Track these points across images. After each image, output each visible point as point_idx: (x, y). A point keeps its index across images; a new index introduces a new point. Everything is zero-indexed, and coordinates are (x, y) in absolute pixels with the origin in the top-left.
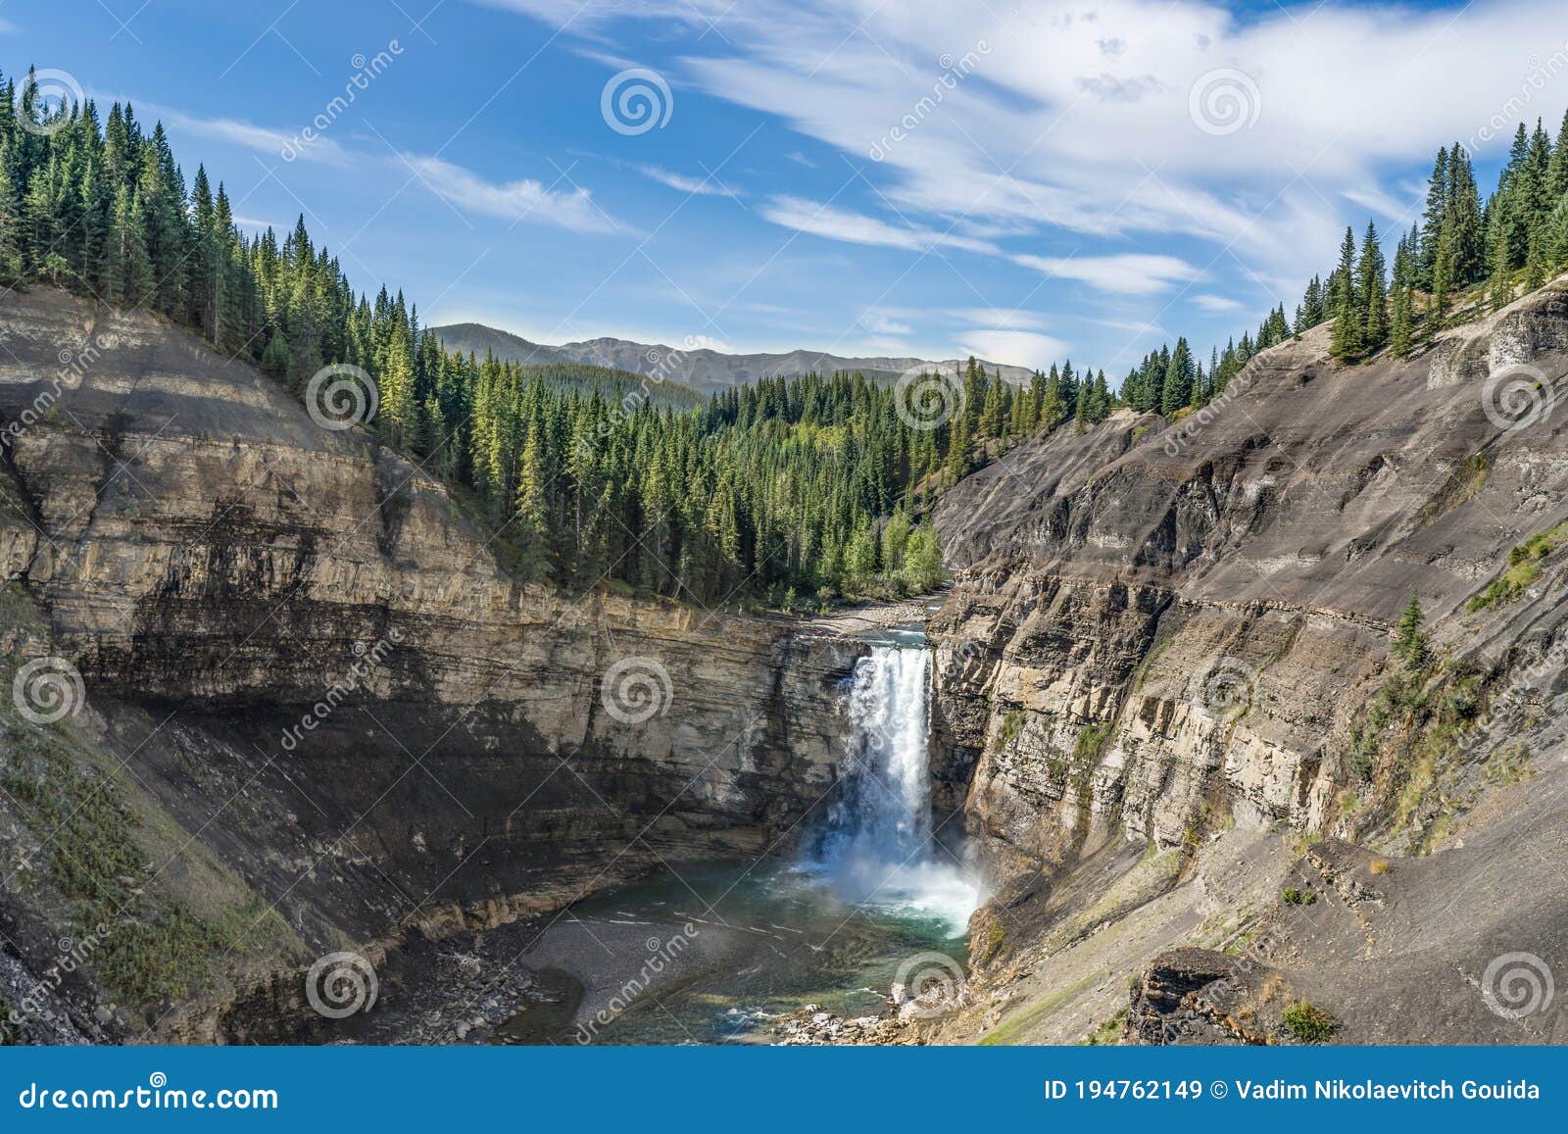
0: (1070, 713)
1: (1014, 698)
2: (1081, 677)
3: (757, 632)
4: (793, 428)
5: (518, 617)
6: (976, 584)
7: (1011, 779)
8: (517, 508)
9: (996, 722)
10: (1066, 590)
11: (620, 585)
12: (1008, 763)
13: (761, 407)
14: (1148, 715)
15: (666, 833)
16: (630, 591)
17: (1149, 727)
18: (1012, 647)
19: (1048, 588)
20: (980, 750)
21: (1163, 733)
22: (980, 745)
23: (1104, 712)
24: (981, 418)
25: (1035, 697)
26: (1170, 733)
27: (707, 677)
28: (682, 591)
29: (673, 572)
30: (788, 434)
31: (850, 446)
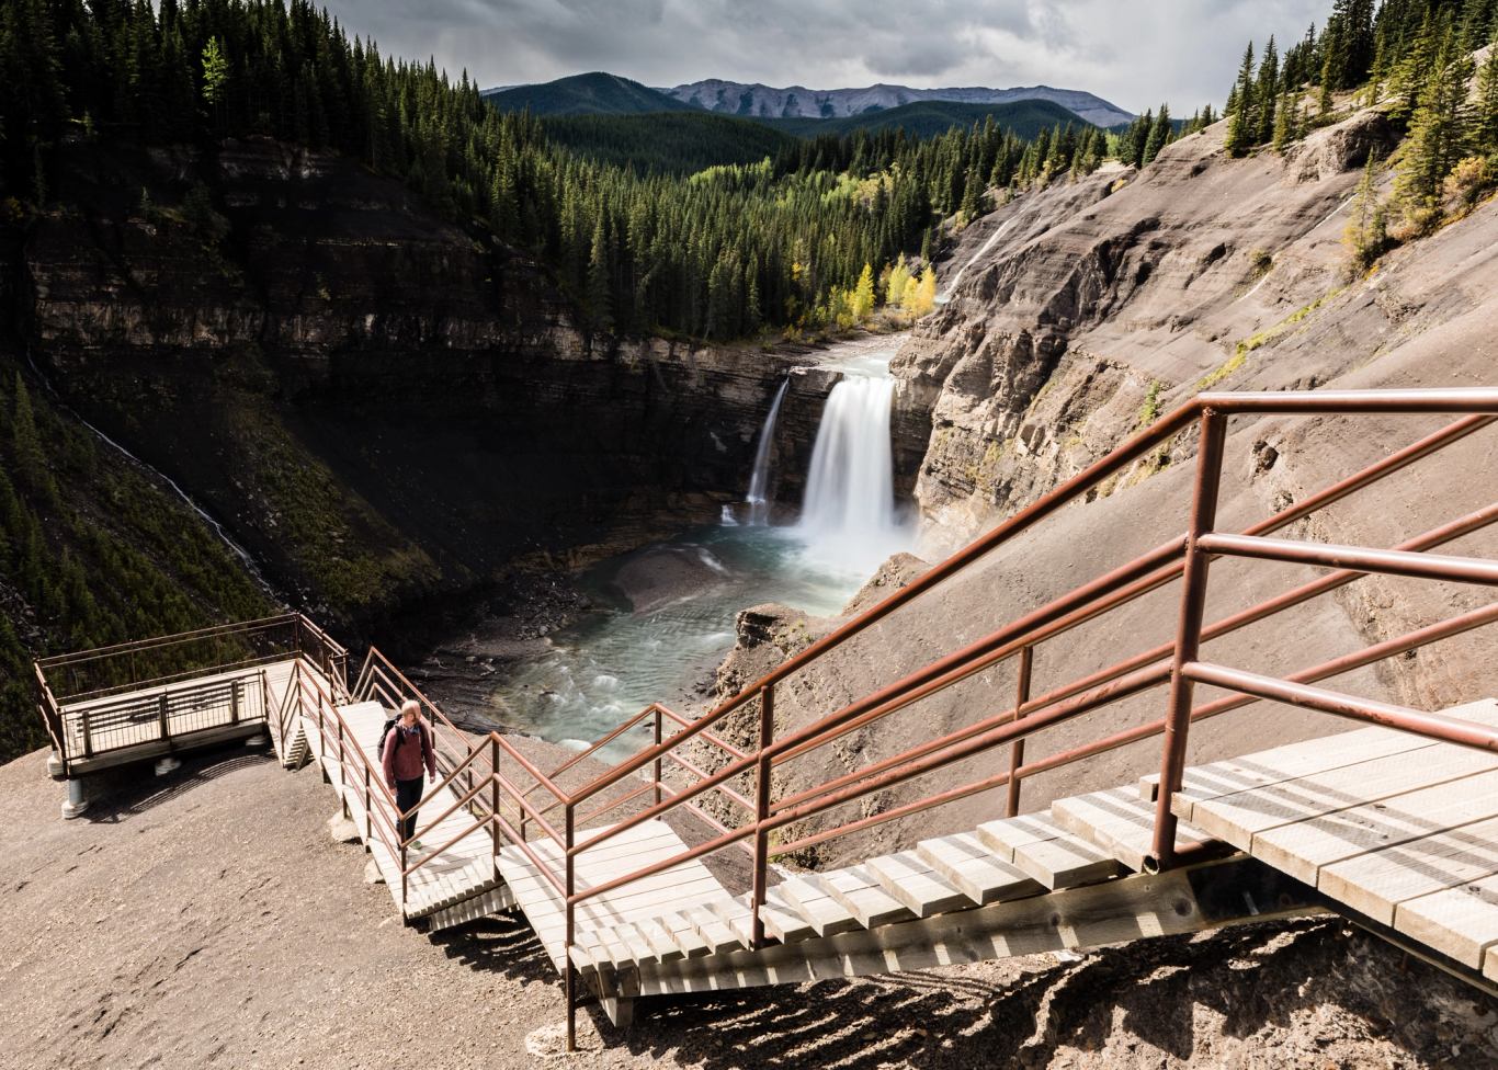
0: (983, 431)
1: (948, 417)
2: (993, 405)
3: (765, 364)
4: (839, 178)
5: (589, 355)
6: (927, 331)
7: (940, 477)
8: (589, 277)
9: (935, 433)
10: (988, 339)
11: (663, 331)
12: (939, 466)
14: (1026, 439)
15: (696, 506)
16: (672, 334)
17: (1027, 445)
18: (948, 380)
19: (977, 335)
20: (924, 455)
21: (1034, 451)
22: (924, 451)
23: (1007, 433)
25: (960, 418)
26: (1039, 451)
28: (710, 333)
29: (703, 321)
30: (834, 185)
31: (881, 195)
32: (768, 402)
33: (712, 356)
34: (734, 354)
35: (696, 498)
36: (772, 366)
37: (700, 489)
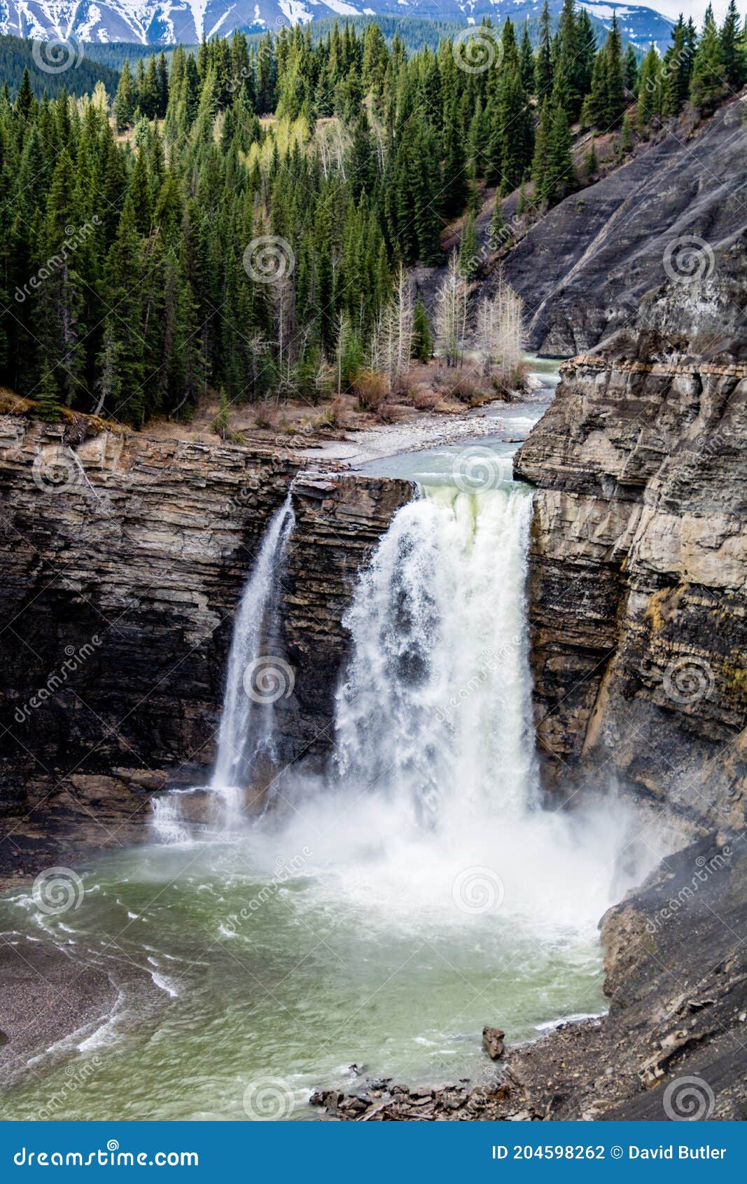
1: (665, 567)
3: (235, 469)
4: (265, 122)
13: (208, 87)
15: (95, 803)
18: (660, 483)
20: (611, 653)
22: (608, 644)
24: (588, 97)
25: (698, 564)
27: (155, 546)
28: (110, 401)
29: (92, 372)
30: (258, 135)
31: (363, 150)
32: (246, 557)
33: (116, 455)
34: (165, 449)
35: (95, 785)
36: (255, 475)
37: (99, 765)
